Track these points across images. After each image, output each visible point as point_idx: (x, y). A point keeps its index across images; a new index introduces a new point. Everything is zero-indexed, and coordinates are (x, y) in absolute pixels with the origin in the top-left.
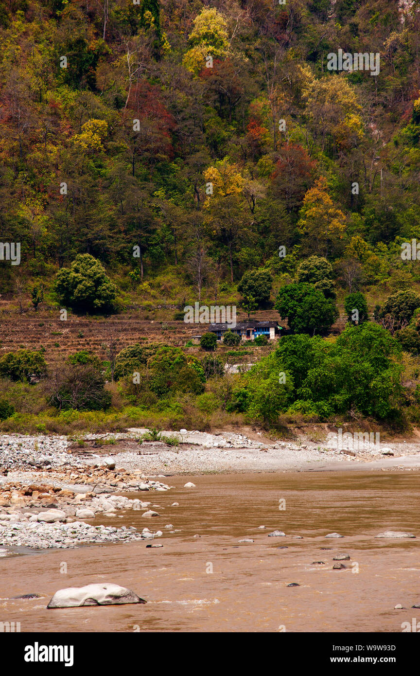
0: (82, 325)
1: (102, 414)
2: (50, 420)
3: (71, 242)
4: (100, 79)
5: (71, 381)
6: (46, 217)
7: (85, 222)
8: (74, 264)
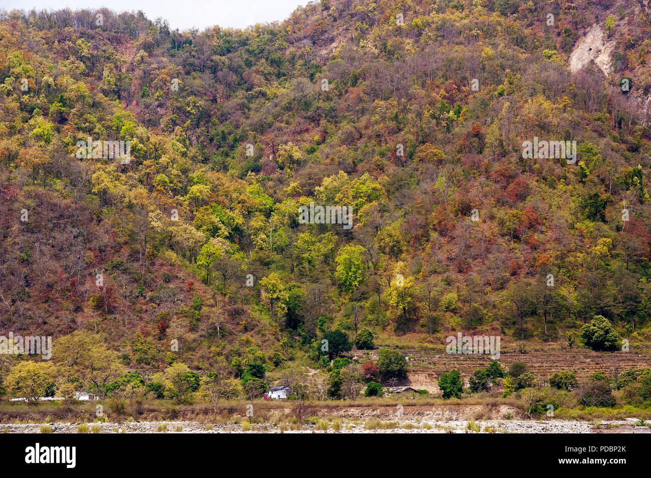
0: (598, 357)
1: (610, 410)
2: (580, 412)
3: (591, 309)
4: (608, 215)
5: (593, 389)
6: (576, 294)
7: (599, 297)
8: (593, 322)
